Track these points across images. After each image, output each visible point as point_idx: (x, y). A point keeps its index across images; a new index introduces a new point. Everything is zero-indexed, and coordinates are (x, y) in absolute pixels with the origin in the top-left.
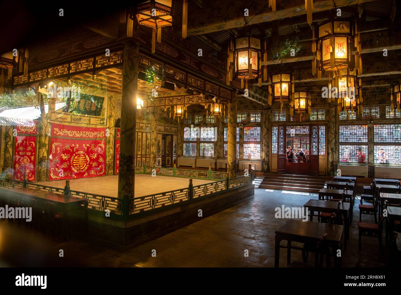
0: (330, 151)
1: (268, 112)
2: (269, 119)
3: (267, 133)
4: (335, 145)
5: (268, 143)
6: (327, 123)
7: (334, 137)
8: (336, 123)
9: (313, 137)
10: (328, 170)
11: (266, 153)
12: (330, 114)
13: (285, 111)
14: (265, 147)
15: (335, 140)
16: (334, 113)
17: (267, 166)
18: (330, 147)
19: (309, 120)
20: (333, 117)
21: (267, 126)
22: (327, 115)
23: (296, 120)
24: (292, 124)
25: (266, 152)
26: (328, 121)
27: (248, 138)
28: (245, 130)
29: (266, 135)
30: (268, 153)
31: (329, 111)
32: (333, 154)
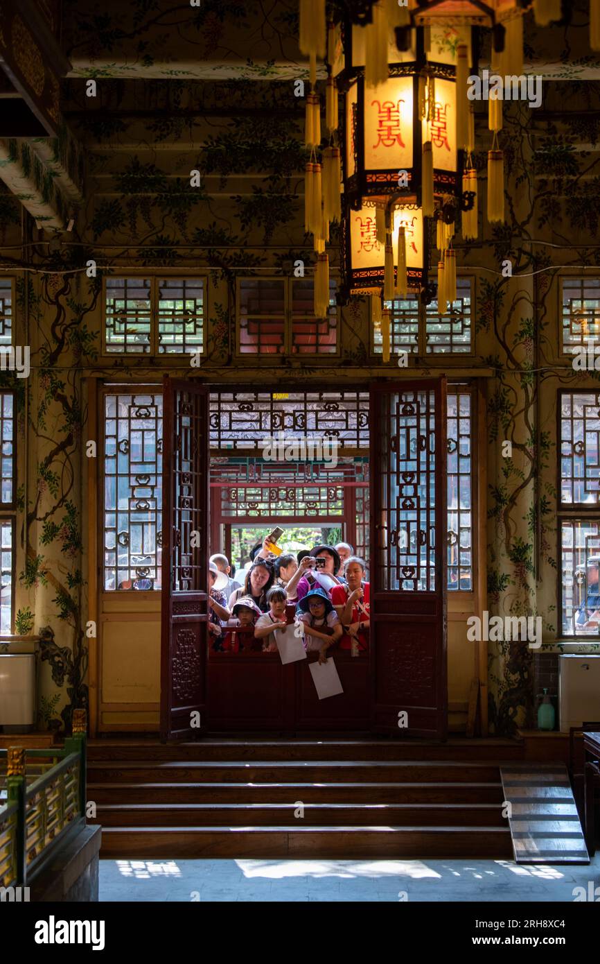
0: (506, 566)
1: (72, 281)
2: (80, 337)
3: (69, 441)
4: (538, 528)
5: (72, 512)
6: (488, 372)
7: (527, 471)
8: (539, 375)
9: (398, 472)
10: (490, 696)
11: (62, 591)
12: (504, 312)
13: (199, 283)
14: (57, 544)
15: (537, 490)
16: (528, 312)
17: (66, 685)
18: (502, 535)
19: (364, 355)
20: (522, 333)
21: (68, 392)
22: (483, 320)
23: (278, 346)
24: (250, 375)
25: (63, 579)
26: (490, 362)
29: (61, 456)
30: (72, 592)
31: (498, 296)
32: (526, 586)
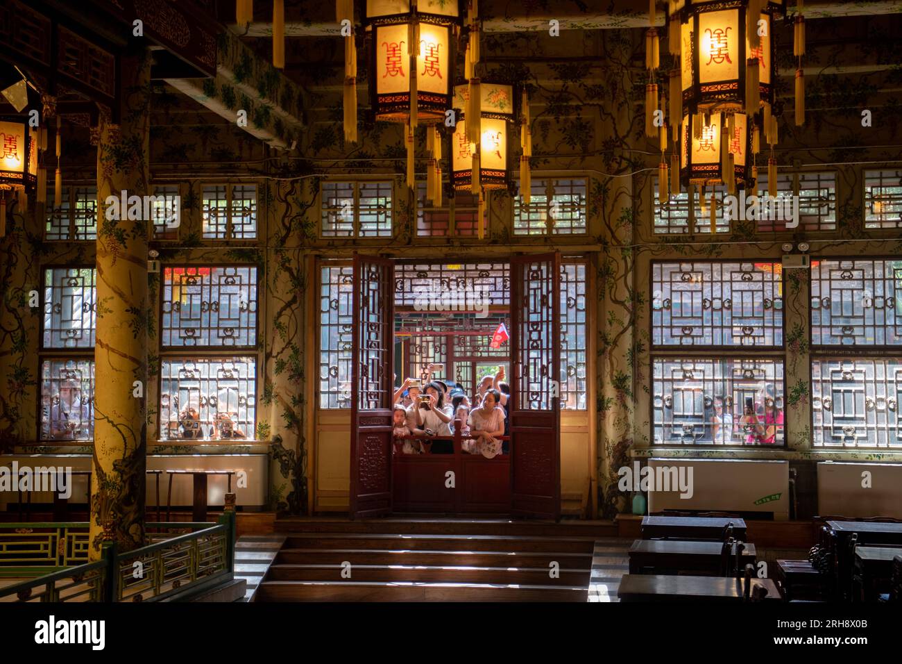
0: (610, 392)
1: (297, 186)
2: (303, 225)
3: (294, 300)
4: (635, 363)
5: (296, 351)
6: (597, 248)
7: (626, 321)
8: (636, 250)
9: (528, 322)
10: (600, 489)
11: (288, 409)
12: (609, 202)
13: (388, 185)
14: (285, 374)
15: (634, 335)
16: (627, 202)
17: (291, 477)
18: (608, 369)
19: (507, 236)
20: (623, 219)
21: (293, 265)
22: (595, 209)
23: (445, 230)
24: (424, 252)
25: (288, 400)
26: (600, 240)
27: (187, 330)
28: (168, 281)
29: (288, 311)
30: (296, 410)
31: (606, 191)
32: (626, 407)
